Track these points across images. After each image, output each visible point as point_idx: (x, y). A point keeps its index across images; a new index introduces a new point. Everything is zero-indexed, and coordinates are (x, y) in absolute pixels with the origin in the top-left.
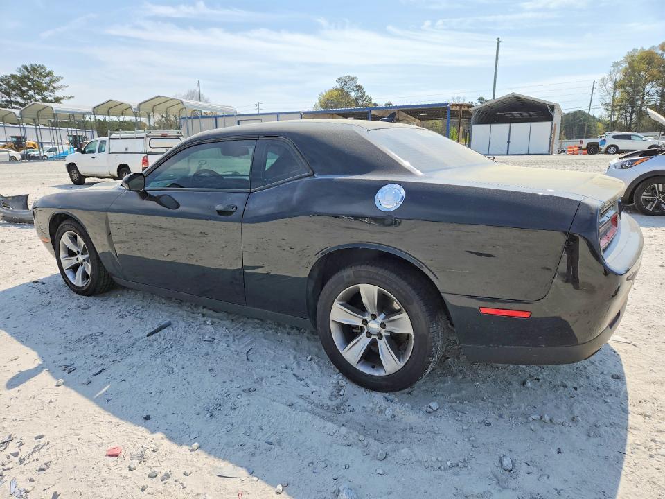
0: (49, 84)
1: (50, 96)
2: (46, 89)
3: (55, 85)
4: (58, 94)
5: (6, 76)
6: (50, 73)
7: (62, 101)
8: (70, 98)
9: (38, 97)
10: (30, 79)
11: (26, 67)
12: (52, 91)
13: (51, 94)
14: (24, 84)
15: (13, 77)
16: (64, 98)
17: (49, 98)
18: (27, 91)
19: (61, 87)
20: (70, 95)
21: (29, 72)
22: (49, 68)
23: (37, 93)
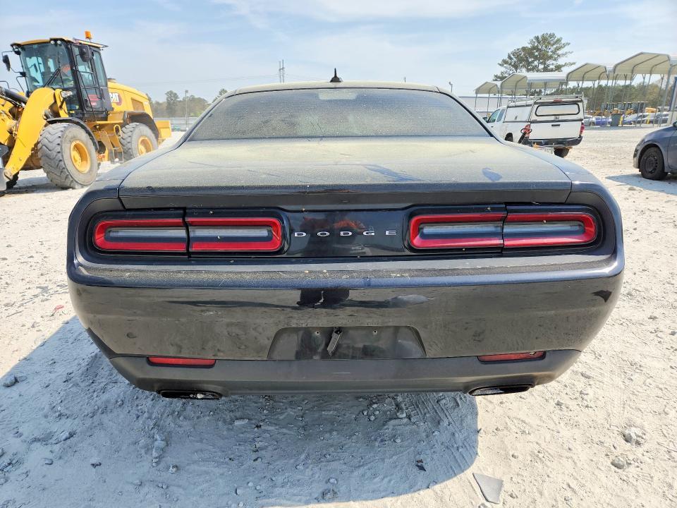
0: (554, 52)
1: (553, 64)
2: (550, 57)
3: (560, 52)
4: (561, 61)
5: (518, 49)
6: (559, 41)
7: (562, 69)
8: (572, 64)
9: (541, 67)
10: (538, 50)
11: (537, 38)
12: (555, 60)
13: (554, 62)
14: (531, 54)
15: (524, 49)
16: (566, 65)
17: (551, 67)
18: (533, 62)
19: (566, 53)
20: (572, 62)
21: (539, 42)
22: (558, 36)
23: (541, 63)
